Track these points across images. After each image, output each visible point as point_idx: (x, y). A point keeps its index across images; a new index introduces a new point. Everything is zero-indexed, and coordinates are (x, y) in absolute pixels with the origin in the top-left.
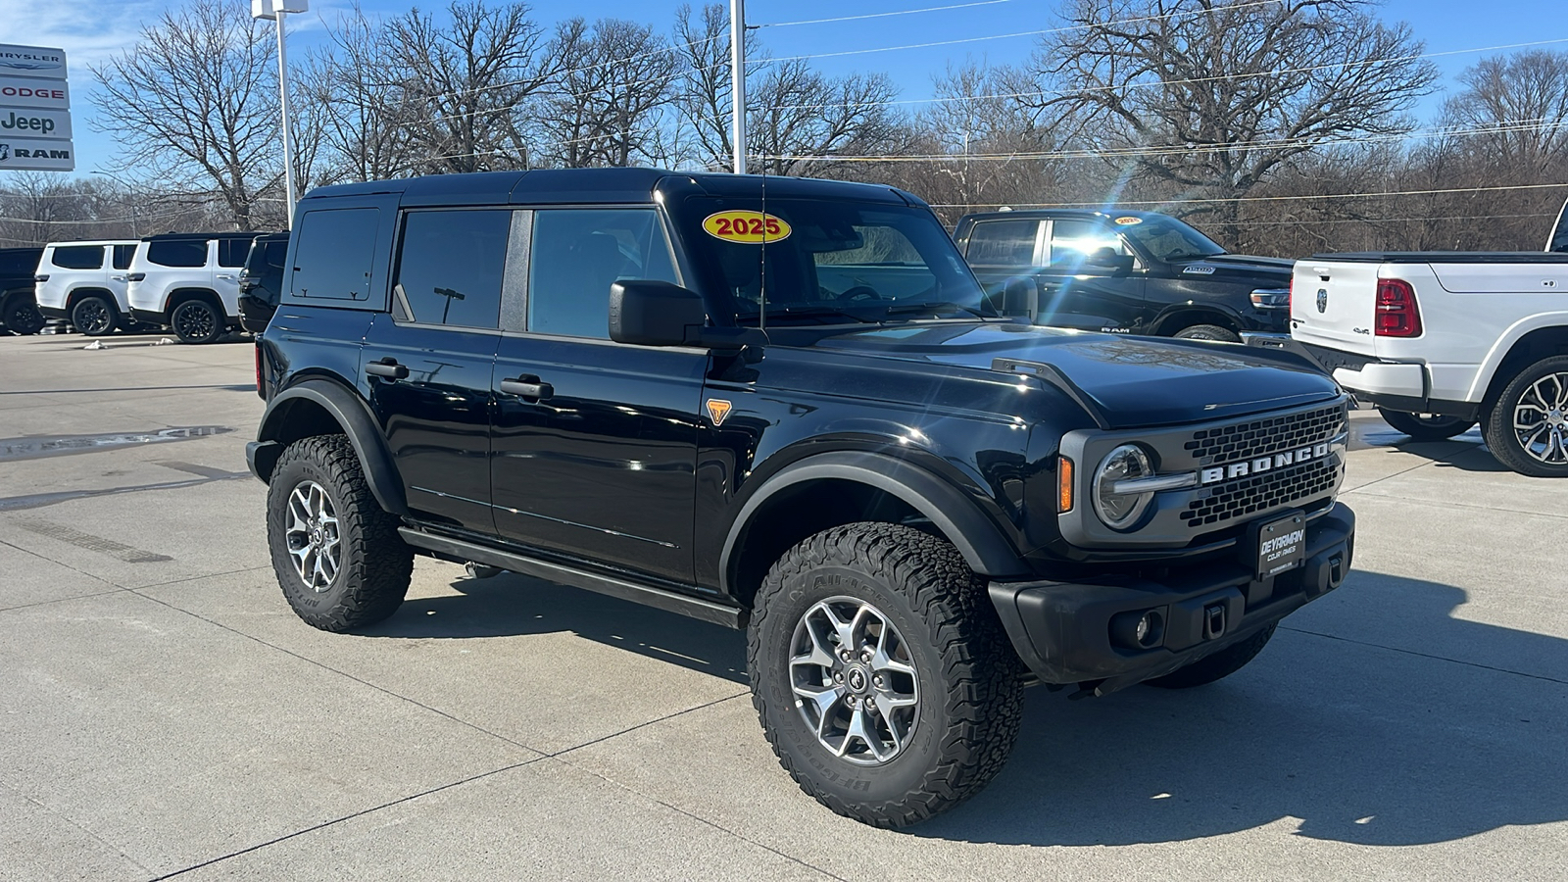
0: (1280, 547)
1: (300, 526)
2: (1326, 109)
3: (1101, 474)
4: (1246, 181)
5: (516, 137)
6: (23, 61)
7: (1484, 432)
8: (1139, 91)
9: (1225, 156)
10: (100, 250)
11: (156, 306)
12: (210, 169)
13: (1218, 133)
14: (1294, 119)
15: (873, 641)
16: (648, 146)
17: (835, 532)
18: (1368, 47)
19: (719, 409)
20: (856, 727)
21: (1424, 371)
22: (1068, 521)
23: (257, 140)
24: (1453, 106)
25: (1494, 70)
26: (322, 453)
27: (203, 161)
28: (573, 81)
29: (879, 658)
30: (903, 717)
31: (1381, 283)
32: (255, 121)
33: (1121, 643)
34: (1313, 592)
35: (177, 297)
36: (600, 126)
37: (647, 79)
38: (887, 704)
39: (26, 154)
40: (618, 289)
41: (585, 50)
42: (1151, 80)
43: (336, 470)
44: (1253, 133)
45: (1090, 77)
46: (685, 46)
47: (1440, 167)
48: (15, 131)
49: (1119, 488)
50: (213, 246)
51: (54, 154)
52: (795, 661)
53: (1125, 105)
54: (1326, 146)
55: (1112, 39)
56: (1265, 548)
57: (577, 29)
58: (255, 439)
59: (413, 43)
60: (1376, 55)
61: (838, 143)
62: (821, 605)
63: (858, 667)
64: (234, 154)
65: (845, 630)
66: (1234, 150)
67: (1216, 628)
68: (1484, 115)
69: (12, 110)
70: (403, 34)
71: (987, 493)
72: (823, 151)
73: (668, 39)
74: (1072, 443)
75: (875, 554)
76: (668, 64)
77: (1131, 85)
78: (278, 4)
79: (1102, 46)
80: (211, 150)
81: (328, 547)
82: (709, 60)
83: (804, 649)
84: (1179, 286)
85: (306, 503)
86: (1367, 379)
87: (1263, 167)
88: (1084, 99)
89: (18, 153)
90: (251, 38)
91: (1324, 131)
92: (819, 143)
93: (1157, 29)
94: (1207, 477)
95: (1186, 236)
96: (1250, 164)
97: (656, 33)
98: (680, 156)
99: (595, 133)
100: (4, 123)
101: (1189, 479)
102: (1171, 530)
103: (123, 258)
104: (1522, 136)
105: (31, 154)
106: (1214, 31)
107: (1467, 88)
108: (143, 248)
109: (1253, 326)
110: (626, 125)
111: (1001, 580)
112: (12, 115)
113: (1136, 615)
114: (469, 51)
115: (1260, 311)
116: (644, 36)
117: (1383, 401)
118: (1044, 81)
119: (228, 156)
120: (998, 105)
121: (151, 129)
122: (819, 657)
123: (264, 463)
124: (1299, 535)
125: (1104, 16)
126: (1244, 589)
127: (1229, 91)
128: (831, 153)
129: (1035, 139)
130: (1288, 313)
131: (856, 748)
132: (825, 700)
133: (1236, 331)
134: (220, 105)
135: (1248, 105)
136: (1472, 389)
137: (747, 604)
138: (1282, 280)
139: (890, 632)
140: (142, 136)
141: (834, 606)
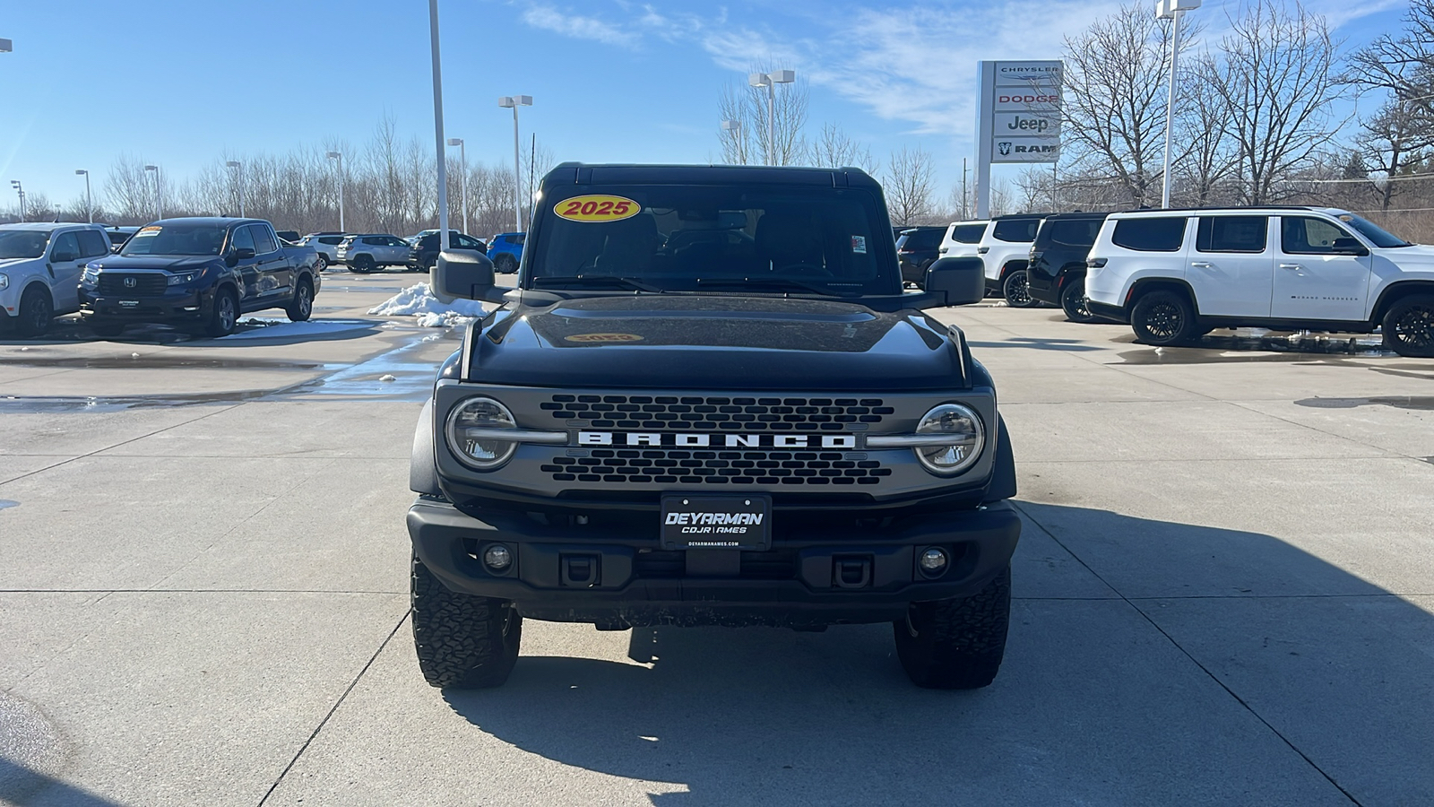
0: (709, 523)
3: (454, 419)
6: (1030, 73)
11: (995, 274)
35: (1010, 267)
39: (1024, 149)
48: (1018, 131)
51: (1044, 148)
56: (674, 518)
69: (1017, 114)
78: (1174, 5)
89: (1018, 149)
90: (1165, 37)
94: (585, 439)
100: (1010, 125)
101: (561, 437)
105: (1027, 150)
108: (992, 226)
112: (1017, 118)
119: (1134, 145)
124: (756, 519)
134: (1131, 101)
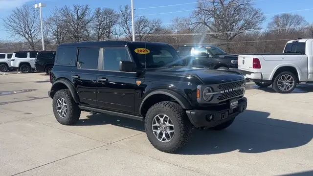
0: (234, 104)
1: (59, 106)
2: (246, 25)
3: (204, 92)
4: (231, 39)
5: (87, 31)
7: (272, 86)
8: (210, 21)
9: (227, 34)
10: (5, 55)
11: (17, 66)
12: (26, 38)
13: (226, 30)
14: (240, 27)
15: (166, 121)
16: (114, 33)
17: (160, 103)
18: (253, 13)
19: (139, 82)
20: (164, 136)
21: (262, 75)
22: (199, 100)
23: (36, 33)
24: (270, 24)
25: (277, 17)
26: (64, 92)
27: (25, 37)
28: (98, 20)
29: (168, 124)
30: (172, 134)
31: (254, 59)
32: (35, 29)
33: (208, 120)
34: (240, 112)
35: (21, 64)
36: (104, 29)
37: (113, 19)
38: (169, 132)
40: (121, 62)
41: (101, 13)
42: (212, 19)
43: (67, 95)
44: (232, 29)
45: (201, 19)
46: (121, 13)
47: (267, 36)
49: (207, 94)
50: (29, 54)
52: (153, 125)
53: (207, 24)
54: (246, 32)
55: (205, 11)
56: (231, 104)
57: (99, 10)
58: (50, 90)
59: (66, 13)
60: (255, 14)
61: (152, 32)
62: (158, 115)
63: (164, 126)
64: (31, 35)
65: (162, 120)
66: (229, 33)
67: (223, 117)
68: (276, 26)
70: (64, 11)
71: (186, 96)
72: (149, 33)
73: (117, 12)
74: (199, 87)
75: (167, 106)
76: (118, 16)
77: (209, 20)
78: (40, 5)
79: (203, 12)
80: (26, 34)
81: (65, 110)
82: (126, 15)
83: (155, 123)
84: (218, 60)
85: (60, 102)
86: (252, 76)
87: (234, 36)
88: (199, 23)
90: (34, 12)
91: (245, 29)
92: (148, 32)
93: (213, 9)
94: (221, 92)
95: (219, 50)
96: (232, 35)
97: (115, 10)
98: (120, 34)
99: (103, 30)
101: (218, 93)
102: (216, 101)
103: (10, 56)
104: (283, 30)
106: (224, 10)
107: (272, 21)
108: (14, 54)
109: (232, 67)
110: (109, 28)
111: (188, 110)
113: (210, 115)
114: (77, 14)
115: (233, 64)
116: (113, 11)
117: (255, 80)
118: (192, 20)
120: (183, 24)
121: (14, 30)
122: (157, 124)
123: (52, 95)
124: (237, 102)
125: (203, 7)
126: (228, 111)
127: (227, 21)
128: (151, 34)
129: (190, 31)
130: (237, 64)
131: (164, 140)
132: (158, 132)
133: (229, 68)
134: (28, 25)
135: (231, 24)
136: (270, 78)
137: (144, 116)
138: (236, 58)
139: (169, 119)
140: (12, 32)
141: (160, 116)
